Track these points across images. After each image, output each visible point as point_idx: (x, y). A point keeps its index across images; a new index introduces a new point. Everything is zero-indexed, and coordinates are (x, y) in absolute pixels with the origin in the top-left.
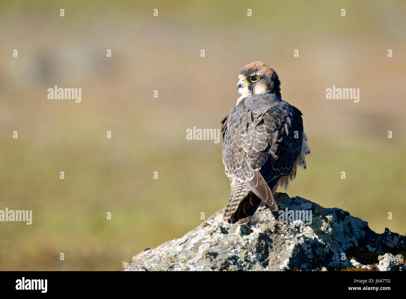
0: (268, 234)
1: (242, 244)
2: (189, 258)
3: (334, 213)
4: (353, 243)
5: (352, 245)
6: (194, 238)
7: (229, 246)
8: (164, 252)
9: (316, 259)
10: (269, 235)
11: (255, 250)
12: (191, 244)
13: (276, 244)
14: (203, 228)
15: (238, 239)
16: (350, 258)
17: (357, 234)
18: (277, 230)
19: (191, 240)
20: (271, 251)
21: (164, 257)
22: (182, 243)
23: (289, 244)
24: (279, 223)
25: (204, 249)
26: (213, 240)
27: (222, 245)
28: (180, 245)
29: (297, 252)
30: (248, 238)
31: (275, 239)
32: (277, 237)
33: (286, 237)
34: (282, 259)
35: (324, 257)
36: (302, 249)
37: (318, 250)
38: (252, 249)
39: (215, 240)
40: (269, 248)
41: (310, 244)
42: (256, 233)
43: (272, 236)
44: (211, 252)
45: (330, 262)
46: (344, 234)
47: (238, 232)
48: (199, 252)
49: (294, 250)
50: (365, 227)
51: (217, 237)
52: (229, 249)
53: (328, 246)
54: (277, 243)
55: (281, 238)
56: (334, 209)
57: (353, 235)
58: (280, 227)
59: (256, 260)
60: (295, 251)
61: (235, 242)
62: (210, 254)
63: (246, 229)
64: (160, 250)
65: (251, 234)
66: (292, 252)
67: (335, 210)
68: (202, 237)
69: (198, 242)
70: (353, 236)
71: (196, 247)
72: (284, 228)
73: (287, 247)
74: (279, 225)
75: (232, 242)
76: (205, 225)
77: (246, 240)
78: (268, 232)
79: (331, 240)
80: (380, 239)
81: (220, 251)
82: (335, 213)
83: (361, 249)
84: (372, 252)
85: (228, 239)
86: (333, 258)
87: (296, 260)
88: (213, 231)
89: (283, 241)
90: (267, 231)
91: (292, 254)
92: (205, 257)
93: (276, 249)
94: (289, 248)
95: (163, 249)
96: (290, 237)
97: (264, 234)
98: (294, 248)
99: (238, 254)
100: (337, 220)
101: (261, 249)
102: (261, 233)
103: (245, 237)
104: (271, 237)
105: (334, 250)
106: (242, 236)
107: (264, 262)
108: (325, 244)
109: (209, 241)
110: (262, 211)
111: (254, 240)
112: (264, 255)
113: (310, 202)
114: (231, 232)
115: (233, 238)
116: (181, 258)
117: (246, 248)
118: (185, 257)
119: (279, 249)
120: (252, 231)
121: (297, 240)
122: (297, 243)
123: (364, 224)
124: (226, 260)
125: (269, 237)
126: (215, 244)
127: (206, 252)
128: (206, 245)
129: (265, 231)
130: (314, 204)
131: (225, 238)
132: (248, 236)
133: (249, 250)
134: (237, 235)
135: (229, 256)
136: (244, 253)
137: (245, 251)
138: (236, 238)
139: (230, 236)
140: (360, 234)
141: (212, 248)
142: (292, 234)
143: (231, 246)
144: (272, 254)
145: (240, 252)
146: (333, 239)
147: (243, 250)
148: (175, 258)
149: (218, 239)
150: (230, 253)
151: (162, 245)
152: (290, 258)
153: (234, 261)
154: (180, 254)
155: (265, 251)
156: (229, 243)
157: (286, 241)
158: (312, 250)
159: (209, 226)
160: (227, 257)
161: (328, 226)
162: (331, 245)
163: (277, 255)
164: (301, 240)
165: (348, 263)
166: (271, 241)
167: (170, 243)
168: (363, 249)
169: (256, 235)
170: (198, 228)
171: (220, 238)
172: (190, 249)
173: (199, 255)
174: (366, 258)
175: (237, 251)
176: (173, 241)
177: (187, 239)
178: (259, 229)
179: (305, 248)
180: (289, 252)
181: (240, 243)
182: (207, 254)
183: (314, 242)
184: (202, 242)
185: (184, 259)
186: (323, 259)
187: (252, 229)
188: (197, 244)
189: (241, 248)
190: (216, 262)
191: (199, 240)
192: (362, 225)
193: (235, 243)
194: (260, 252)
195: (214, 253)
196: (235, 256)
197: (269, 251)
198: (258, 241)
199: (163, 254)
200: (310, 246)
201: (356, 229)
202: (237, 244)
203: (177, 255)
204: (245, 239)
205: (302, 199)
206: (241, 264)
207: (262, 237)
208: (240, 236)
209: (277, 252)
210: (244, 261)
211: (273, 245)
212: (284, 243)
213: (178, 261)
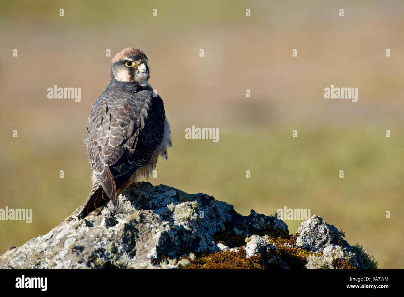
0: (133, 224)
1: (108, 236)
2: (56, 253)
3: (198, 198)
4: (220, 228)
5: (219, 229)
6: (59, 233)
7: (95, 239)
8: (30, 250)
9: (184, 246)
10: (135, 225)
11: (121, 241)
12: (57, 239)
13: (143, 234)
14: (68, 223)
15: (104, 231)
16: (217, 242)
17: (223, 217)
18: (142, 219)
19: (56, 236)
20: (137, 240)
21: (30, 254)
22: (48, 239)
23: (156, 233)
24: (144, 212)
25: (70, 243)
26: (79, 234)
27: (88, 238)
28: (46, 241)
29: (164, 240)
30: (113, 230)
31: (141, 228)
32: (142, 226)
33: (152, 226)
34: (149, 248)
35: (191, 243)
36: (169, 237)
37: (184, 236)
38: (119, 240)
39: (80, 234)
40: (135, 238)
41: (176, 231)
42: (121, 224)
43: (137, 225)
44: (77, 246)
45: (197, 248)
46: (210, 219)
47: (104, 224)
48: (65, 247)
49: (160, 238)
50: (231, 210)
51: (82, 231)
52: (95, 242)
53: (195, 232)
54: (143, 232)
55: (147, 227)
56: (198, 194)
57: (220, 219)
58: (145, 216)
59: (123, 251)
60: (162, 239)
61: (101, 234)
62: (76, 248)
63: (111, 220)
64: (26, 248)
65: (117, 225)
66: (159, 240)
67: (200, 196)
68: (67, 232)
69: (63, 238)
70: (220, 221)
71: (62, 242)
72: (149, 217)
73: (153, 236)
74: (144, 214)
75: (98, 234)
76: (70, 219)
77: (112, 232)
78: (134, 222)
79: (197, 226)
80: (246, 221)
81: (86, 245)
82: (200, 199)
83: (228, 233)
84: (240, 235)
85: (93, 231)
86: (200, 244)
87: (163, 248)
88: (78, 225)
89: (149, 230)
90: (132, 221)
91: (159, 242)
92: (71, 251)
93: (142, 238)
94: (155, 237)
95: (28, 247)
96: (155, 225)
97: (130, 225)
98: (160, 236)
99: (104, 246)
100: (202, 206)
101: (127, 240)
102: (126, 223)
103: (110, 228)
104: (136, 227)
105: (200, 235)
106: (108, 228)
107: (131, 252)
108: (191, 230)
109: (75, 235)
110: (127, 201)
111: (120, 231)
112: (131, 246)
113: (174, 189)
114: (96, 225)
115: (98, 231)
116: (47, 254)
117: (112, 240)
118: (51, 253)
119: (146, 238)
120: (117, 222)
121: (163, 227)
122: (164, 231)
123: (230, 208)
124: (92, 253)
125: (135, 227)
126: (81, 238)
127: (72, 246)
128: (71, 240)
129: (130, 221)
130: (179, 191)
131: (91, 231)
132: (114, 227)
133: (115, 242)
134: (102, 227)
135: (95, 249)
136: (110, 245)
137: (111, 243)
138: (102, 230)
139: (95, 228)
140: (226, 217)
141: (78, 242)
142: (158, 222)
143: (97, 238)
144: (138, 244)
145: (106, 244)
146: (199, 225)
147: (110, 242)
148: (41, 254)
149: (84, 232)
150: (96, 245)
151: (27, 243)
152: (157, 247)
153: (101, 253)
154: (46, 250)
155: (131, 242)
156: (95, 236)
157: (152, 229)
158: (178, 237)
159: (73, 220)
160: (93, 250)
161: (193, 212)
162: (197, 231)
163: (144, 244)
164: (166, 228)
165: (216, 248)
166: (137, 231)
167: (35, 240)
168: (230, 233)
169: (121, 226)
170: (63, 223)
171: (85, 231)
172: (56, 244)
173: (65, 250)
174: (234, 241)
175: (103, 243)
176: (38, 237)
177: (53, 235)
178: (124, 219)
179: (172, 235)
180: (155, 240)
181: (106, 235)
182: (73, 249)
183: (181, 229)
184: (68, 236)
185: (51, 254)
186: (191, 245)
187: (117, 220)
188: (63, 239)
189: (108, 240)
190: (83, 256)
191: (64, 235)
192: (227, 208)
193: (100, 236)
194: (127, 243)
195: (80, 247)
196: (102, 248)
197: (136, 241)
198: (124, 232)
199: (29, 252)
200: (176, 233)
201: (222, 213)
202: (103, 236)
203: (43, 252)
204: (111, 230)
205: (166, 186)
206: (108, 256)
207: (127, 227)
208: (106, 228)
209: (143, 242)
210: (111, 253)
211: (139, 234)
212: (150, 232)
213: (45, 257)
